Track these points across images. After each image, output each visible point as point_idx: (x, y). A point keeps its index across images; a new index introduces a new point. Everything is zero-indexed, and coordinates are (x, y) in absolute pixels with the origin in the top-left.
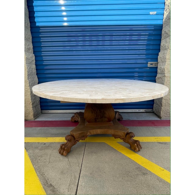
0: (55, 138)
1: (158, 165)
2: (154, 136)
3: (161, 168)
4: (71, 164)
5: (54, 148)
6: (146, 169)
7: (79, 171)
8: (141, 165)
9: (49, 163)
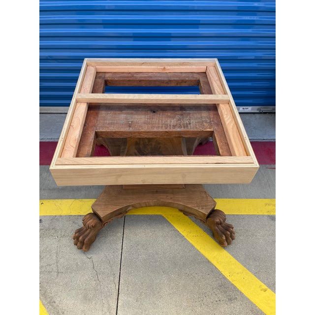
0: (59, 201)
1: (259, 278)
2: (265, 198)
3: (262, 284)
4: (100, 277)
5: (63, 234)
6: (235, 287)
7: (115, 294)
8: (228, 278)
9: (57, 276)
